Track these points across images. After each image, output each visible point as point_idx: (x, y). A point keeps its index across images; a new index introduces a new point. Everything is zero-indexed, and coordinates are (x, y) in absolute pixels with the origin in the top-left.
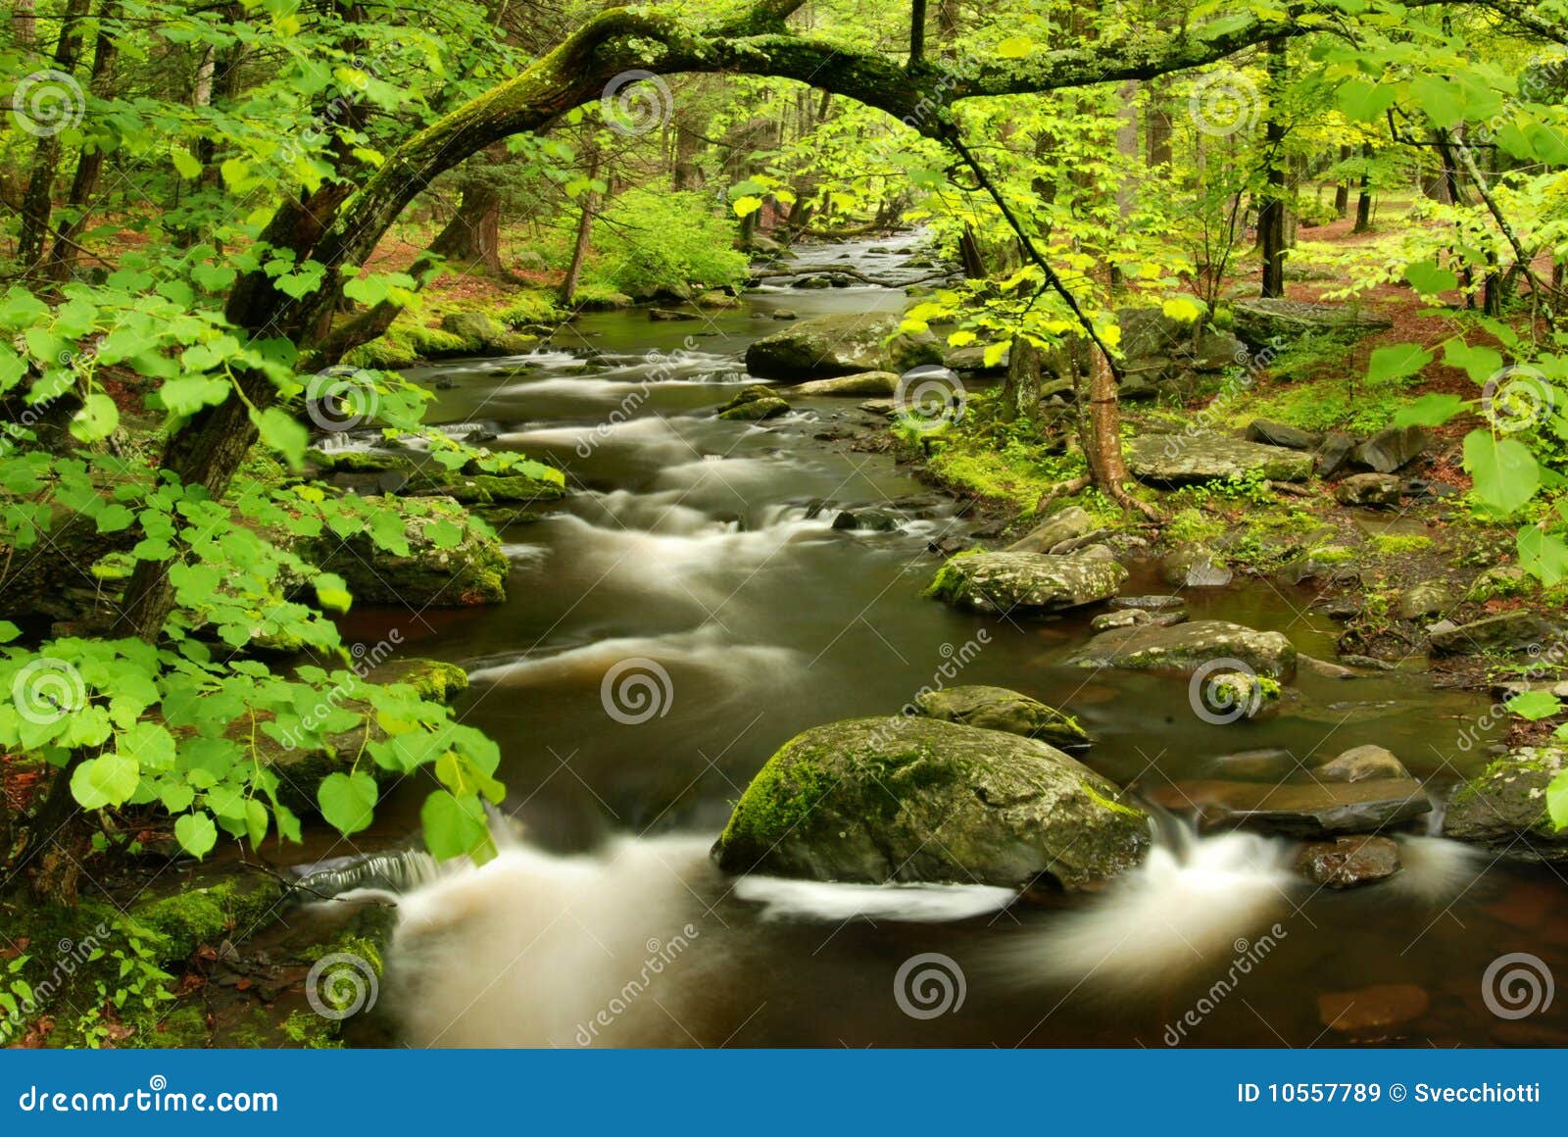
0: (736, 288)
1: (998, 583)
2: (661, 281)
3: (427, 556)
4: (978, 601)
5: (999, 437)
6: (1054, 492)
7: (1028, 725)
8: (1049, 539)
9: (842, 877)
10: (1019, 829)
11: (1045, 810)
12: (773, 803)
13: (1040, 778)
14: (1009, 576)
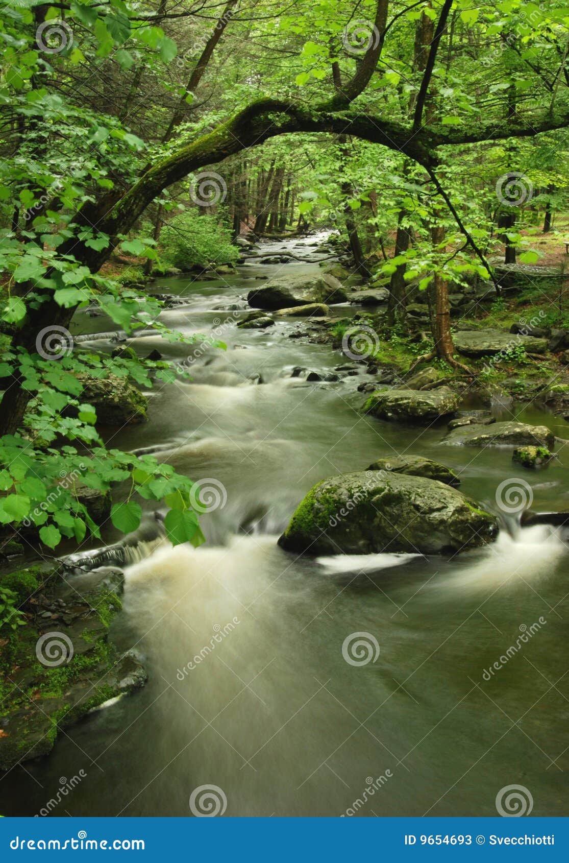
0: (233, 263)
1: (400, 405)
2: (195, 260)
3: (108, 399)
4: (390, 414)
5: (387, 334)
6: (418, 361)
7: (430, 473)
8: (419, 383)
9: (349, 552)
10: (436, 525)
11: (447, 514)
12: (312, 515)
13: (445, 499)
14: (405, 401)
